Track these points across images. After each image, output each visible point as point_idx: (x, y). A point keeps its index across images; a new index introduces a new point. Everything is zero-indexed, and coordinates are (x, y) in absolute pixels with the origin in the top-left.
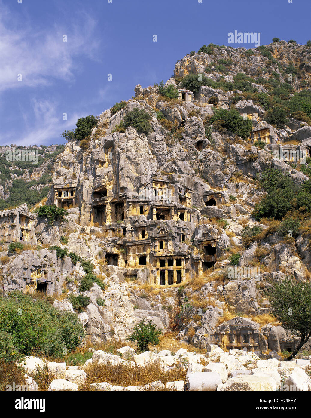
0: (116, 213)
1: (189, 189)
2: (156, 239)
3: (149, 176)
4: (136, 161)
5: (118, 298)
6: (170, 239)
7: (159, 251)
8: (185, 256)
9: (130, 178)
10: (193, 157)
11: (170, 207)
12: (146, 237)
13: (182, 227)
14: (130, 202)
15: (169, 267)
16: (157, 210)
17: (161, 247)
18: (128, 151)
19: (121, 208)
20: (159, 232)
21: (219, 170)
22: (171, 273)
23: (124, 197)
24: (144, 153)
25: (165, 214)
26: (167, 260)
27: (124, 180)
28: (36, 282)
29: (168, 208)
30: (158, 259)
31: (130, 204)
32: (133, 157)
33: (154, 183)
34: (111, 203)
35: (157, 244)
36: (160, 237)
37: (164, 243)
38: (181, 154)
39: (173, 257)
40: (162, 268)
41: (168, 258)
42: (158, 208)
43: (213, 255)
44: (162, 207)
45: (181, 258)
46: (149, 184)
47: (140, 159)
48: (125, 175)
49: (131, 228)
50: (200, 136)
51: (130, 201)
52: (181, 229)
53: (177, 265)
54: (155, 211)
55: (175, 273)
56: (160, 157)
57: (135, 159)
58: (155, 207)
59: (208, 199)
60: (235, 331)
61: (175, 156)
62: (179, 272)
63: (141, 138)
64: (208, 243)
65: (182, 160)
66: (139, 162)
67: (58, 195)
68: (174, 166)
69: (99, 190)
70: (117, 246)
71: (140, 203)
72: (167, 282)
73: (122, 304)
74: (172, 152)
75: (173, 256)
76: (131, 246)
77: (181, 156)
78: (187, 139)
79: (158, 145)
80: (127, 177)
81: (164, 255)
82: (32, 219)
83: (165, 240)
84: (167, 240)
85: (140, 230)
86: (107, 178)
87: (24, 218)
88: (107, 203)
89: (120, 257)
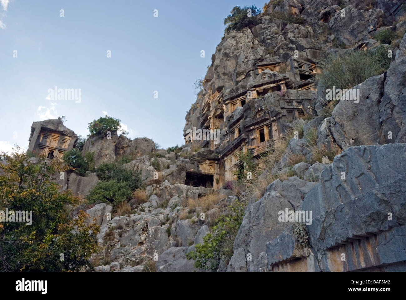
2: (252, 128)
3: (251, 63)
4: (235, 54)
6: (274, 121)
7: (259, 147)
9: (227, 74)
10: (320, 31)
14: (226, 100)
16: (259, 92)
17: (262, 139)
18: (225, 49)
20: (255, 115)
24: (245, 43)
27: (221, 79)
32: (231, 52)
33: (260, 68)
34: (214, 116)
35: (256, 135)
36: (258, 123)
37: (266, 131)
42: (259, 89)
44: (265, 87)
46: (251, 70)
47: (239, 50)
48: (220, 73)
50: (326, 8)
51: (227, 98)
54: (254, 95)
56: (269, 41)
57: (233, 53)
61: (290, 35)
63: (242, 32)
65: (302, 37)
66: (238, 55)
68: (290, 45)
70: (208, 161)
71: (241, 97)
76: (226, 156)
77: (299, 33)
78: (309, 18)
80: (224, 74)
82: (70, 137)
83: (267, 125)
84: (271, 124)
85: (236, 129)
86: (211, 91)
87: (56, 135)
88: (210, 118)
89: (215, 177)
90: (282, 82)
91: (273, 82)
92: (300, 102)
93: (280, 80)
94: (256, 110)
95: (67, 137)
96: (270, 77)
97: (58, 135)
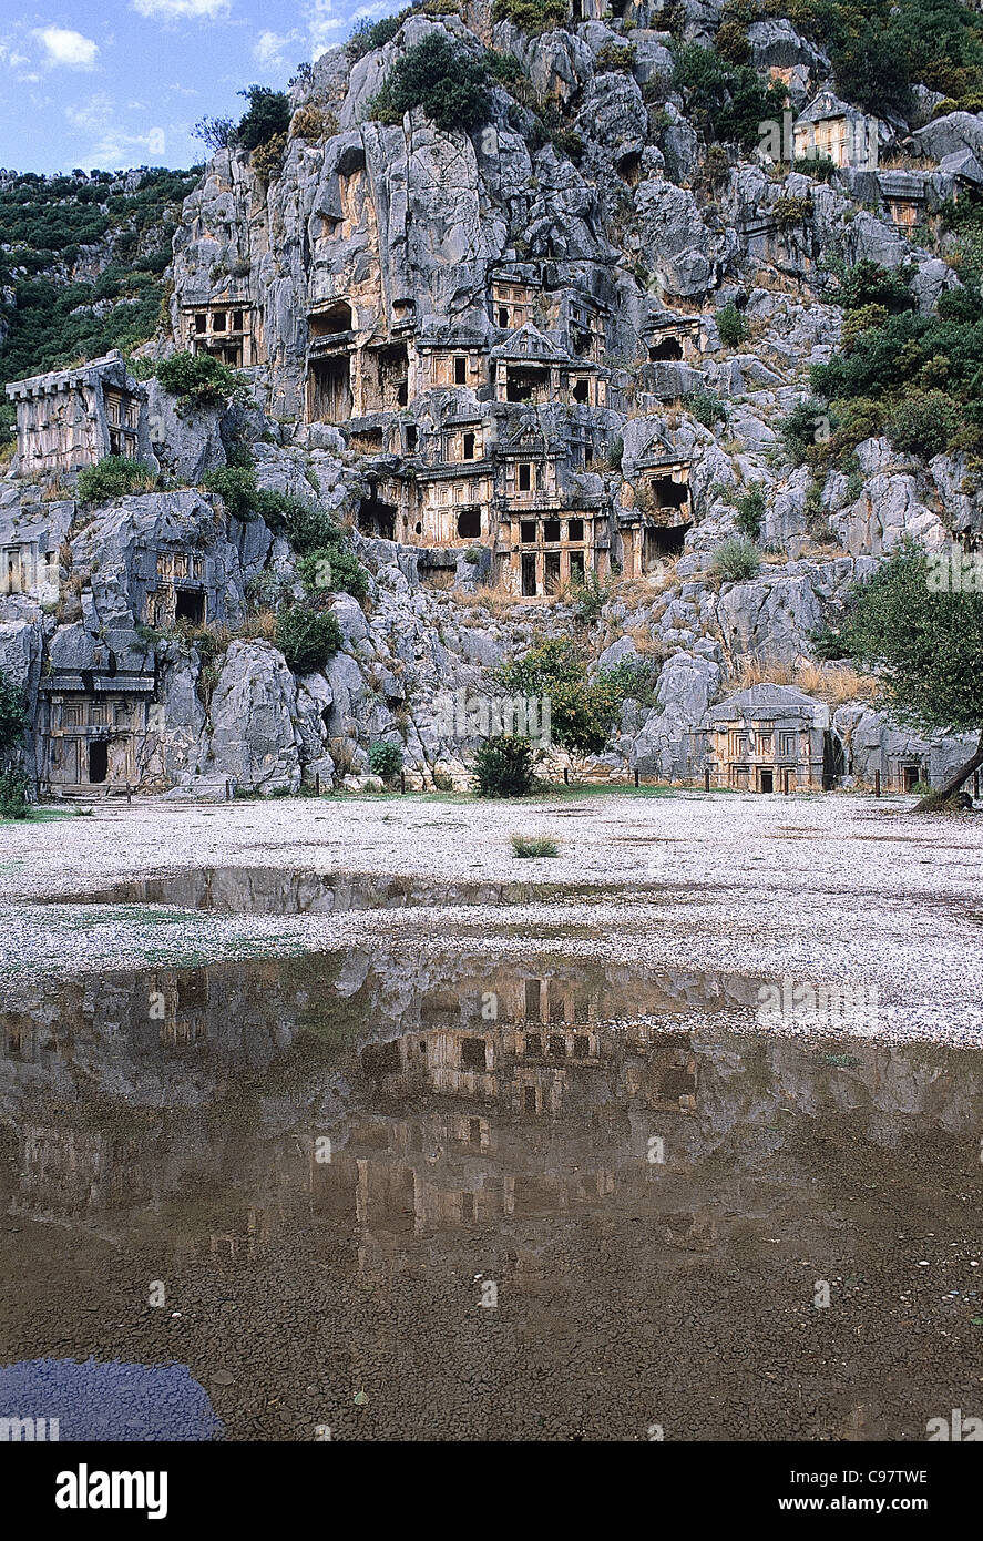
0: (381, 383)
1: (599, 308)
2: (510, 459)
3: (481, 265)
4: (440, 215)
5: (410, 633)
6: (550, 460)
7: (519, 497)
8: (595, 510)
9: (422, 270)
11: (547, 361)
12: (478, 453)
13: (585, 423)
14: (425, 347)
15: (549, 545)
16: (509, 370)
17: (525, 485)
18: (413, 184)
19: (395, 366)
20: (519, 439)
21: (692, 247)
22: (553, 561)
23: (408, 332)
24: (464, 190)
25: (535, 385)
26: (540, 522)
27: (407, 277)
28: (172, 589)
29: (541, 365)
30: (516, 520)
31: (425, 351)
32: (432, 204)
33: (495, 286)
34: (365, 349)
35: (513, 474)
36: (520, 455)
37: (532, 472)
38: (578, 195)
39: (561, 515)
40: (526, 547)
41: (543, 517)
42: (511, 364)
43: (679, 509)
44: (523, 363)
45: (582, 515)
46: (481, 289)
47: (451, 210)
48: (408, 262)
49: (433, 428)
50: (634, 138)
51: (427, 343)
52: (583, 429)
53: (572, 538)
54: (502, 375)
55: (564, 560)
56: (513, 204)
57: (436, 210)
58: (505, 362)
59: (659, 337)
60: (757, 723)
61: (558, 200)
62: (577, 558)
63: (453, 142)
64: (665, 471)
65: (578, 215)
66: (448, 221)
67: (194, 327)
68: (554, 233)
69: (325, 309)
70: (394, 482)
71: (457, 350)
72: (540, 588)
73: (420, 651)
74: (551, 189)
75: (560, 510)
76: (434, 481)
77: (576, 203)
78: (593, 147)
79: (507, 164)
80: (415, 267)
81: (534, 508)
82: (138, 400)
83: (536, 462)
84: (543, 463)
85: (458, 434)
86: (351, 271)
87: (117, 396)
88: (355, 351)
89: (401, 513)
90: (556, 366)
91: (541, 361)
92: (589, 431)
93: (555, 361)
94: (522, 429)
95: (134, 402)
96: (536, 345)
97: (119, 397)
